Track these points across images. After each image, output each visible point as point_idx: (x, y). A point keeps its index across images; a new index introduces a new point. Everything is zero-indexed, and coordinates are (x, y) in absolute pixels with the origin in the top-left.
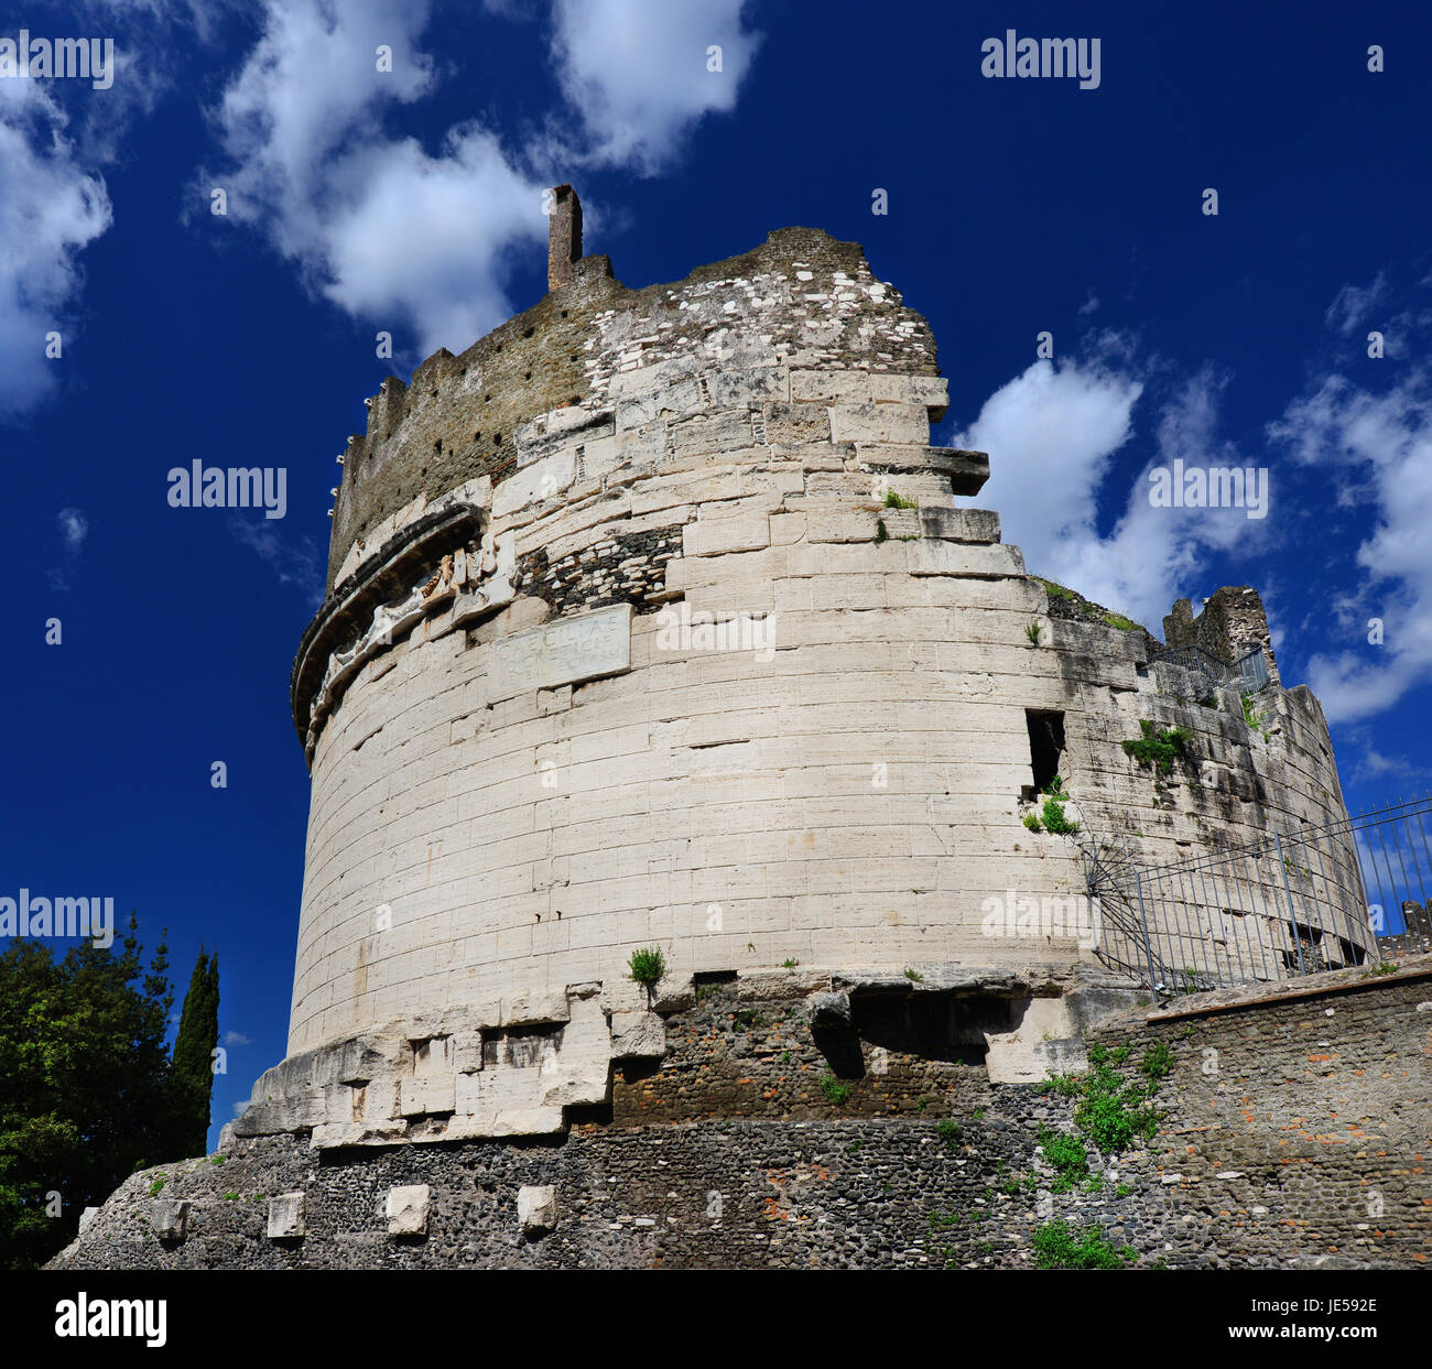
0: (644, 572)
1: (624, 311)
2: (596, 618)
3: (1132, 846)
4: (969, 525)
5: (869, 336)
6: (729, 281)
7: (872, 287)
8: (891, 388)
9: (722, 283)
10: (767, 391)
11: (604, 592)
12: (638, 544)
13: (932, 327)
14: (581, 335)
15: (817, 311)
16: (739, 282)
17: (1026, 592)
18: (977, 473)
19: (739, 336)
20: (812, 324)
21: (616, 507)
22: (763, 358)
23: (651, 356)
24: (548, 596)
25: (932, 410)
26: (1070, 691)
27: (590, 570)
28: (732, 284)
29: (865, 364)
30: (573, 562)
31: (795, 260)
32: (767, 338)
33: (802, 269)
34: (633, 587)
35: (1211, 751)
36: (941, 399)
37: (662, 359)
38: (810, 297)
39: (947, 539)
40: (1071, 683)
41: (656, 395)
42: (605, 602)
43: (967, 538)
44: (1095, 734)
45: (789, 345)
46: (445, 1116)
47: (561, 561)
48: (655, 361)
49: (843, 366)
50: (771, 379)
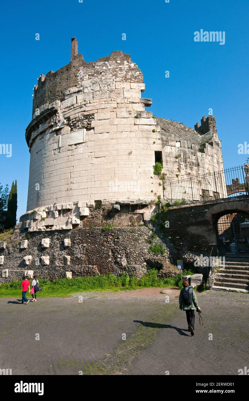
0: (88, 123)
1: (85, 67)
2: (79, 131)
3: (172, 176)
4: (146, 115)
5: (130, 75)
6: (104, 62)
7: (132, 64)
8: (134, 86)
9: (103, 63)
10: (111, 86)
11: (80, 126)
12: (87, 117)
13: (143, 73)
14: (77, 71)
15: (121, 70)
16: (106, 63)
17: (156, 128)
18: (149, 103)
19: (106, 74)
20: (120, 72)
21: (82, 109)
22: (110, 79)
23: (90, 77)
24: (70, 126)
25: (142, 91)
26: (163, 147)
27: (78, 121)
28: (105, 63)
29: (129, 81)
30: (75, 120)
31: (117, 58)
32: (111, 75)
33: (118, 60)
34: (86, 126)
35: (189, 158)
36: (143, 88)
37: (92, 78)
38: (120, 66)
39: (142, 118)
40: (164, 145)
41: (90, 86)
42: (81, 128)
43: (146, 117)
44: (167, 155)
45: (115, 77)
46: (52, 226)
47: (73, 119)
48: (91, 78)
49: (125, 81)
50: (111, 84)
